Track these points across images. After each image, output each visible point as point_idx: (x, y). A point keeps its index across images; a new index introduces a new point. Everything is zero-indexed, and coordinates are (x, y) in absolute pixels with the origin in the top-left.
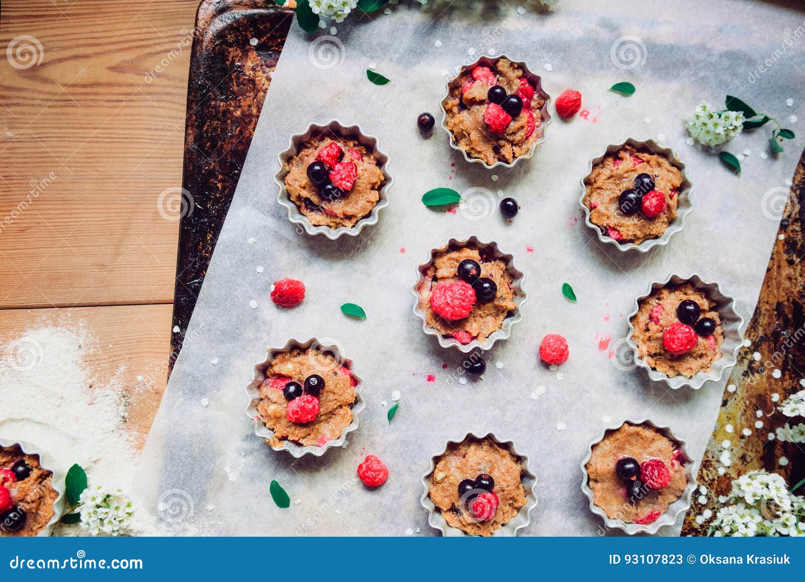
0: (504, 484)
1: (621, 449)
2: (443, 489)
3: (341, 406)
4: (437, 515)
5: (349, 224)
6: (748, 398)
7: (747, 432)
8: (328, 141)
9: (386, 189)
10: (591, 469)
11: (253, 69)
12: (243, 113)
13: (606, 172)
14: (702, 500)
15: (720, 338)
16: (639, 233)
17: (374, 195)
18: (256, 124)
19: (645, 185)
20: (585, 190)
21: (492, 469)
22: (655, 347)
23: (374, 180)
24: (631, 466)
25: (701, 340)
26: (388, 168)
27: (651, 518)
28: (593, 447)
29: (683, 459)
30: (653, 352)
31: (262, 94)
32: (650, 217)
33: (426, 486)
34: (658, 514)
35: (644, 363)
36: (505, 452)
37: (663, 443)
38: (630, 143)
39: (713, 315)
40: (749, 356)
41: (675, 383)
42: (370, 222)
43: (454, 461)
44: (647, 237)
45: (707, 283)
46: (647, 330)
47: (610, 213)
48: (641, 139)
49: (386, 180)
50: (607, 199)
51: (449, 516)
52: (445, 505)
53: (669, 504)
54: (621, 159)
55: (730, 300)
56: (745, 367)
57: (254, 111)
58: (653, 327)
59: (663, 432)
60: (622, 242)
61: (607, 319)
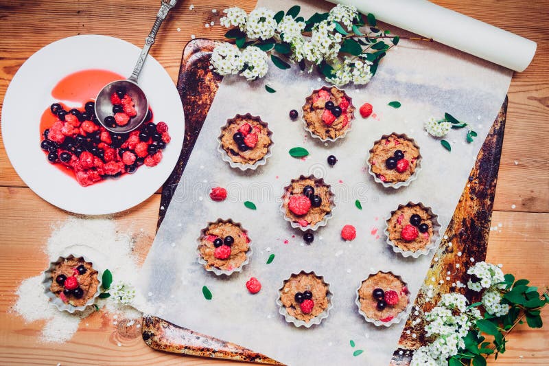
0: (317, 297)
1: (377, 284)
2: (288, 297)
3: (241, 252)
4: (284, 309)
5: (251, 163)
6: (444, 264)
7: (442, 282)
8: (244, 122)
9: (271, 148)
10: (361, 293)
11: (210, 81)
12: (202, 102)
13: (381, 148)
14: (416, 313)
15: (431, 234)
16: (394, 179)
17: (265, 150)
18: (209, 109)
19: (399, 156)
20: (370, 155)
21: (312, 288)
22: (397, 235)
23: (266, 143)
24: (380, 293)
25: (420, 234)
26: (273, 137)
27: (388, 319)
28: (363, 282)
29: (406, 292)
30: (397, 238)
31: (213, 94)
32: (401, 172)
33: (280, 294)
34: (392, 318)
35: (392, 243)
36: (319, 281)
37: (397, 283)
38: (394, 134)
39: (429, 222)
40: (446, 244)
41: (406, 254)
42: (262, 163)
43: (294, 283)
44: (399, 181)
45: (426, 207)
46: (395, 227)
47: (381, 168)
48: (399, 133)
49: (271, 143)
50: (380, 161)
51: (289, 310)
52: (288, 304)
53: (398, 313)
54: (389, 141)
55: (436, 216)
56: (444, 249)
57: (209, 102)
58: (398, 226)
59: (398, 277)
60: (386, 182)
61: (377, 219)
